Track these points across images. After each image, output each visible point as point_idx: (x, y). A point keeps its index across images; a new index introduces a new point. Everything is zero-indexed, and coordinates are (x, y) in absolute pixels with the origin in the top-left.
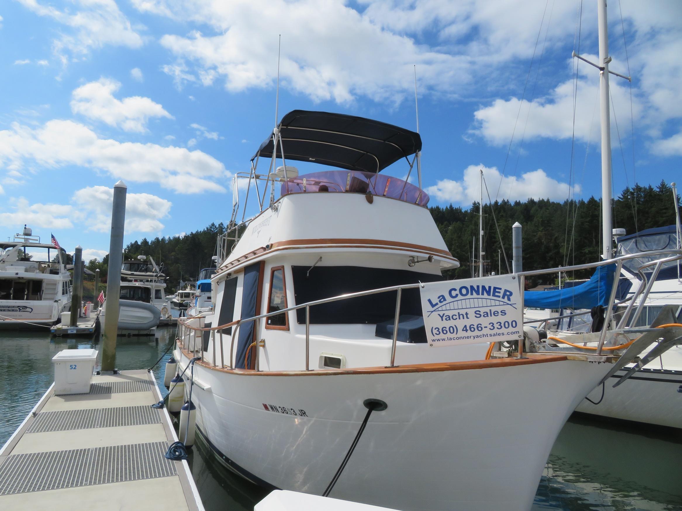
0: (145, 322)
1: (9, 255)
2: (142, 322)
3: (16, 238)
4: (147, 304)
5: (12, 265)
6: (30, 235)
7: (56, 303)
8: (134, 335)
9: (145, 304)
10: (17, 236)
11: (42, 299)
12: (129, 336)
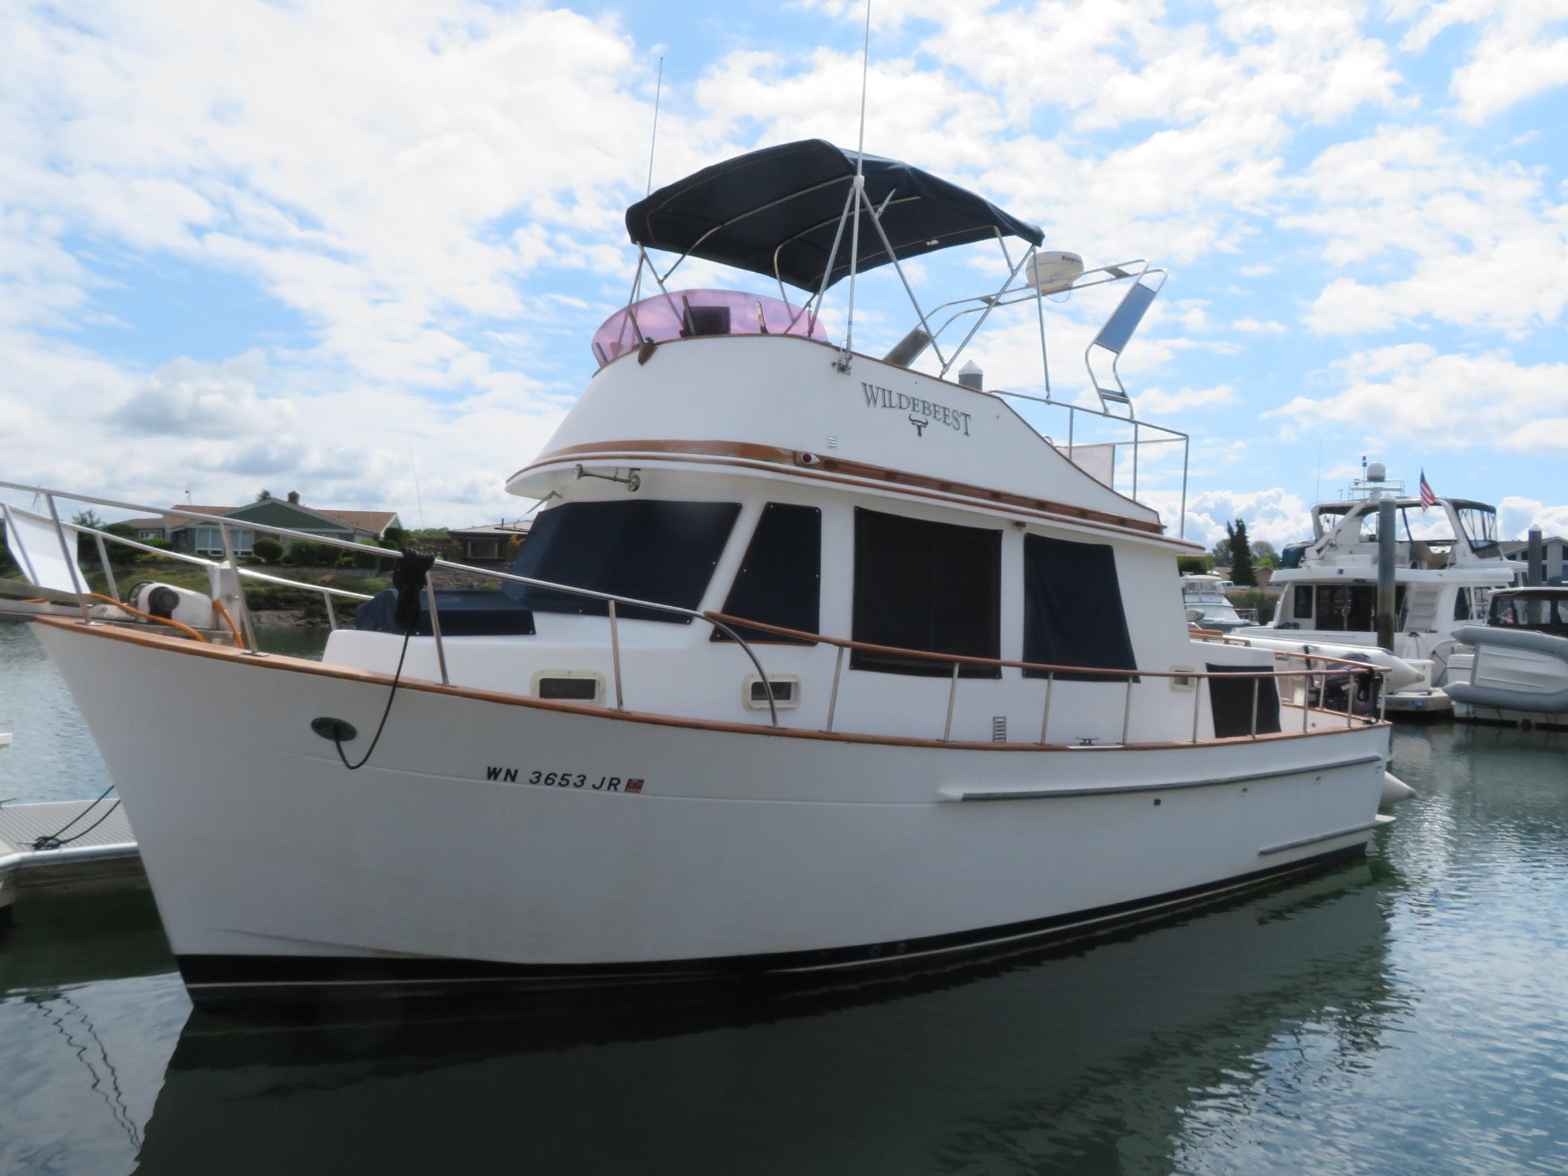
0: (1551, 691)
1: (1339, 531)
2: (1545, 691)
3: (1353, 489)
4: (1554, 640)
5: (1351, 553)
6: (1381, 479)
7: (1412, 639)
8: (1541, 727)
9: (1550, 639)
10: (1357, 484)
11: (1405, 629)
12: (1527, 725)
